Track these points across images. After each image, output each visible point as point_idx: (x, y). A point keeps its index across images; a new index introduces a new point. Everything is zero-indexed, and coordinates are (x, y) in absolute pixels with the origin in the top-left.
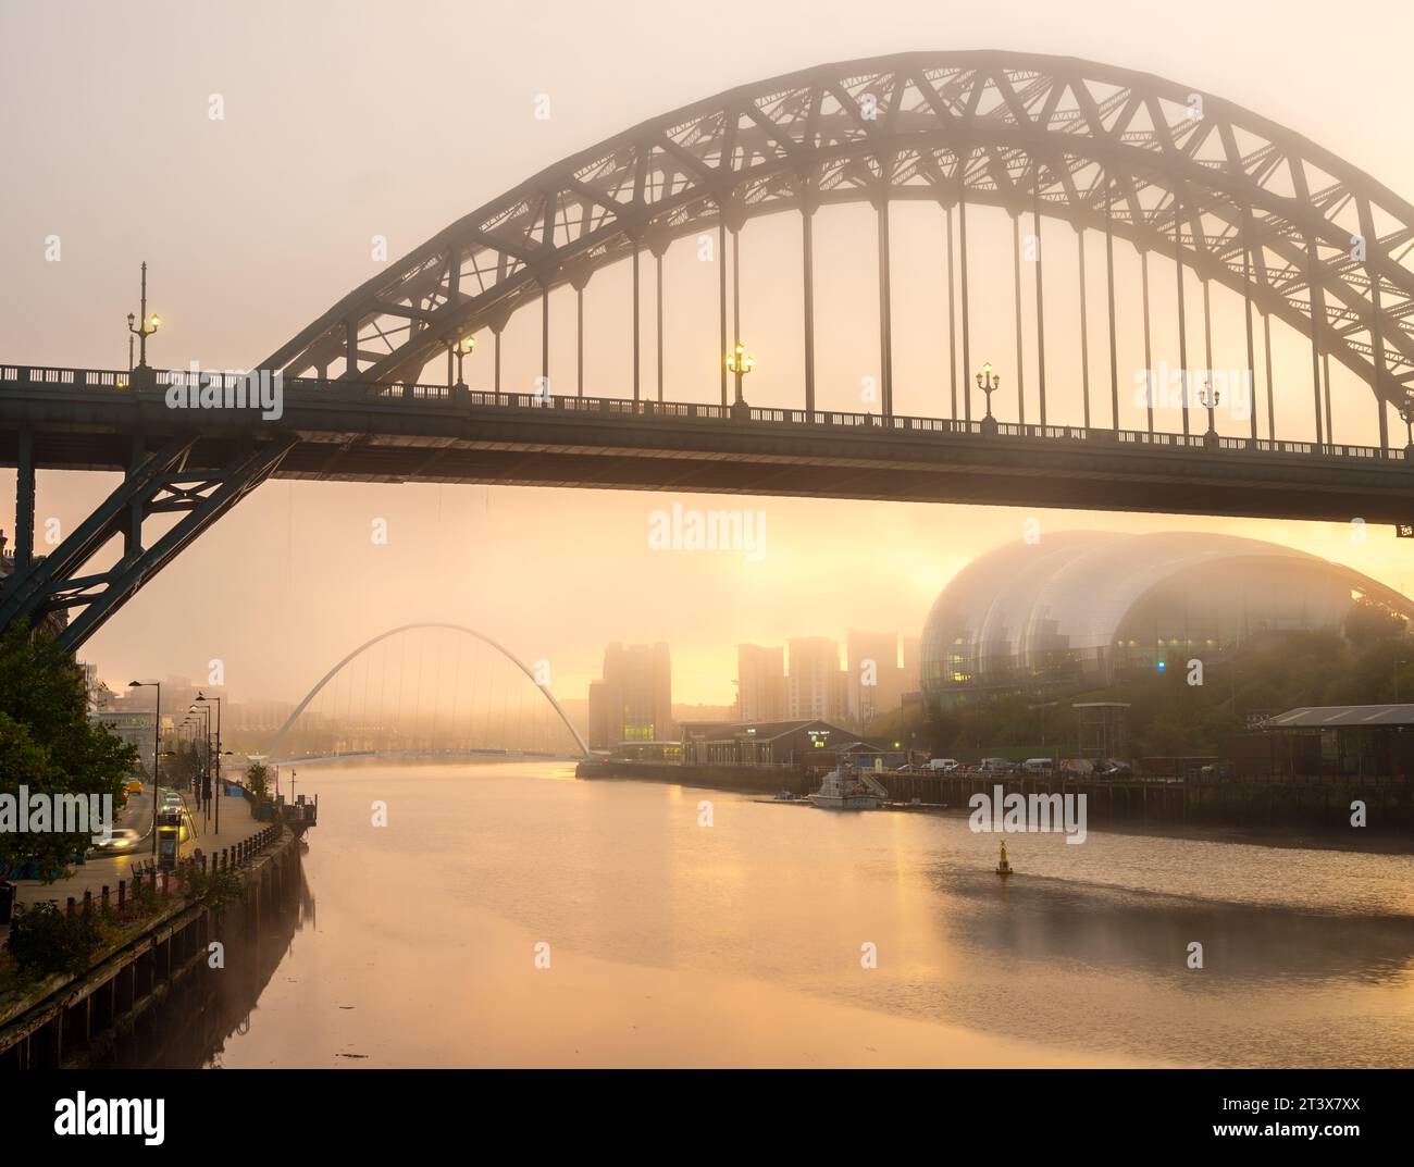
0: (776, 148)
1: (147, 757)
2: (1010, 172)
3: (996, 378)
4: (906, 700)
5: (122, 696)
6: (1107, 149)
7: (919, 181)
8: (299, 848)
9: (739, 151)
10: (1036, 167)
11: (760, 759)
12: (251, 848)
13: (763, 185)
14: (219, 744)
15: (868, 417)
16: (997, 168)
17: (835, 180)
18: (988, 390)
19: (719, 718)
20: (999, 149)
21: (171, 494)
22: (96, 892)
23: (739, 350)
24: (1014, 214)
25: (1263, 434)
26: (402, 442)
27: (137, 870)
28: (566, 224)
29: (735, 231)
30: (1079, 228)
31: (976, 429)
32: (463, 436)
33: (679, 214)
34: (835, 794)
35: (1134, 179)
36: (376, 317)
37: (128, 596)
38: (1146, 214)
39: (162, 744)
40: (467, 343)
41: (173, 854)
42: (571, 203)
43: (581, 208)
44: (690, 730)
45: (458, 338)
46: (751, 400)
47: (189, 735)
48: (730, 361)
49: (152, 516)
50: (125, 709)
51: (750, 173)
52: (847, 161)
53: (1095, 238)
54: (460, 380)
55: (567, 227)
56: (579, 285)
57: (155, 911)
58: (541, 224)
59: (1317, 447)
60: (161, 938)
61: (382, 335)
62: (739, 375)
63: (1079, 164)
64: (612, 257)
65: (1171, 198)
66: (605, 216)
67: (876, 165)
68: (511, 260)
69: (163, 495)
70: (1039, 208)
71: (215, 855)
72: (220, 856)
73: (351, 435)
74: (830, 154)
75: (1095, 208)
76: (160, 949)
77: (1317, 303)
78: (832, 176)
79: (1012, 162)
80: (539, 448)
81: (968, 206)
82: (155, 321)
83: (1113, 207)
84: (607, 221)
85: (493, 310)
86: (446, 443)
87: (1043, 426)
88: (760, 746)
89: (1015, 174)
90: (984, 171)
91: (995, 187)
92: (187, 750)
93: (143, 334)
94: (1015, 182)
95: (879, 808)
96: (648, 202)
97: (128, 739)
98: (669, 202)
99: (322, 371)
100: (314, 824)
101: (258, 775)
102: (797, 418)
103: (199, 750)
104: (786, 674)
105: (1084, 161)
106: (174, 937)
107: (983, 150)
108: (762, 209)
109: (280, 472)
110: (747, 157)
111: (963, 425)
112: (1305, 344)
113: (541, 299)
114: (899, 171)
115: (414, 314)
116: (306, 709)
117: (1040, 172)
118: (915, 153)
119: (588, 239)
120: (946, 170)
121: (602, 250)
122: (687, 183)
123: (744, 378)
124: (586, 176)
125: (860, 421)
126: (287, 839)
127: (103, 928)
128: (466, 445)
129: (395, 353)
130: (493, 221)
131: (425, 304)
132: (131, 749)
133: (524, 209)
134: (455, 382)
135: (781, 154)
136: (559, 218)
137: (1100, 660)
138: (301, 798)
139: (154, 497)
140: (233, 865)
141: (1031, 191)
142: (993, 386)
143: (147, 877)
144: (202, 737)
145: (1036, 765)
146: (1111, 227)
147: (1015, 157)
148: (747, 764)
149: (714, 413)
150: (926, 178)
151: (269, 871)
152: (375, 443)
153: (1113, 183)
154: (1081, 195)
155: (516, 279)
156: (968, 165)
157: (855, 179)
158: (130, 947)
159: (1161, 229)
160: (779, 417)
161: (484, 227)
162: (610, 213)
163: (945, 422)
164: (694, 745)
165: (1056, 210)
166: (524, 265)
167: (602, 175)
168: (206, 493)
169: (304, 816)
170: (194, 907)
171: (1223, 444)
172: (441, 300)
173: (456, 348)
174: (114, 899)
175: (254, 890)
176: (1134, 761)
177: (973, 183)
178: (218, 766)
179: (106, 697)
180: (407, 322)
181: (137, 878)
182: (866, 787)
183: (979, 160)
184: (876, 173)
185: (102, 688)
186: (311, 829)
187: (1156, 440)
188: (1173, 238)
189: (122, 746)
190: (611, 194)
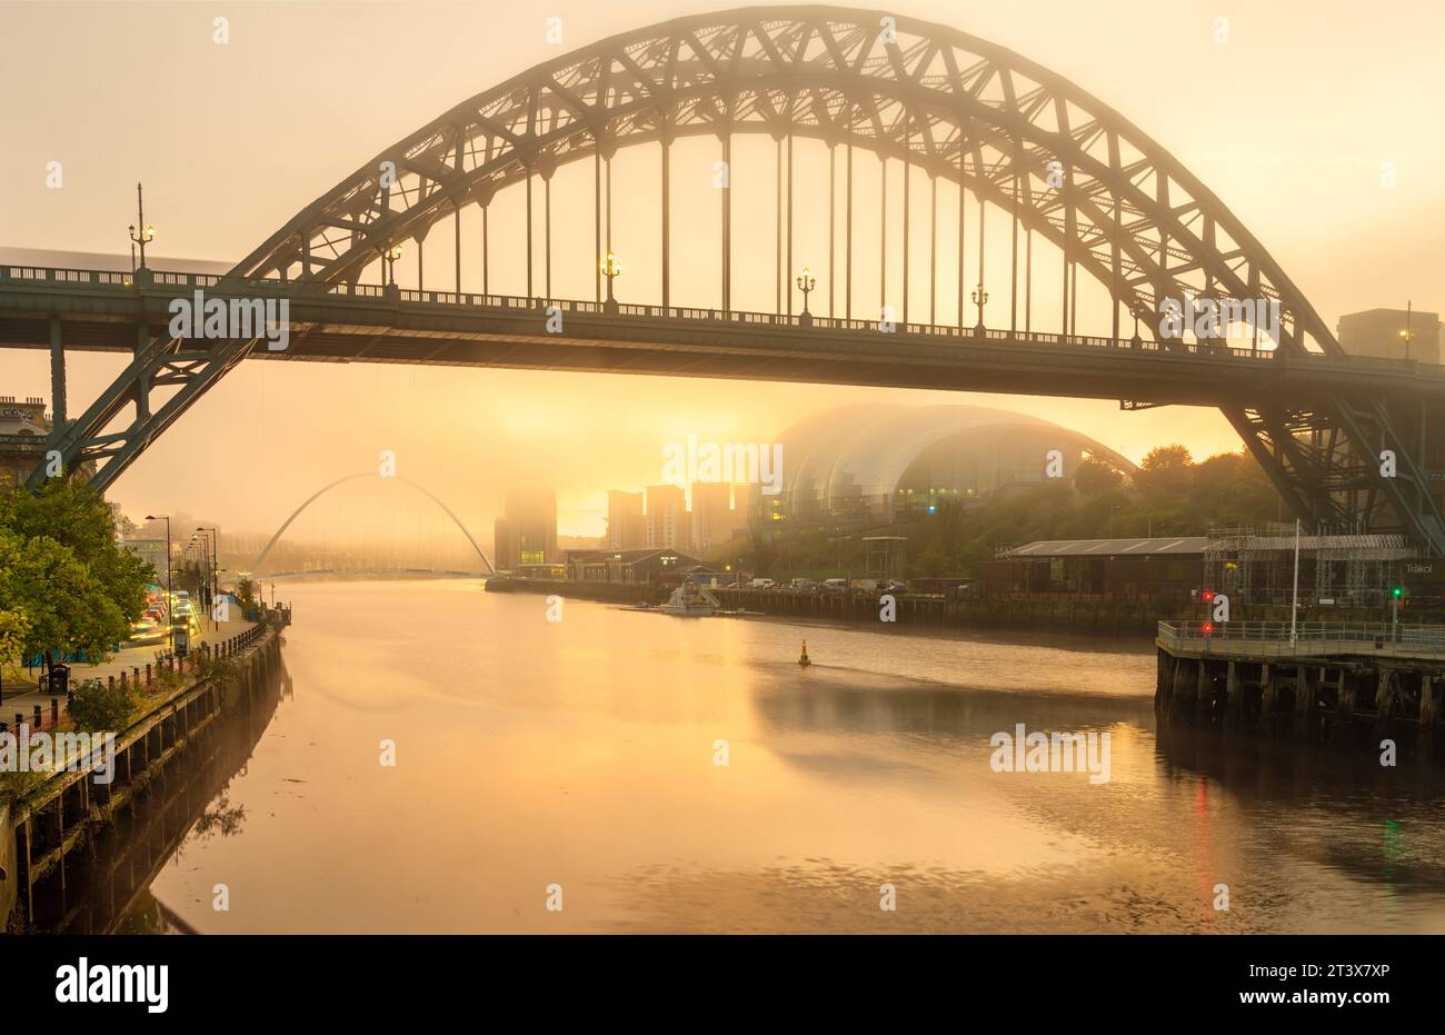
0: (641, 89)
1: (162, 572)
2: (830, 110)
3: (813, 281)
4: (736, 534)
5: (141, 527)
6: (909, 91)
7: (756, 117)
8: (277, 642)
9: (612, 92)
10: (850, 106)
11: (624, 578)
12: (243, 641)
13: (630, 120)
14: (216, 564)
15: (711, 312)
16: (819, 107)
17: (688, 116)
18: (806, 291)
19: (594, 547)
20: (821, 90)
21: (171, 371)
22: (130, 673)
23: (611, 257)
24: (831, 145)
25: (1021, 327)
26: (347, 330)
27: (159, 656)
28: (473, 152)
29: (607, 159)
30: (883, 158)
31: (795, 322)
32: (395, 326)
33: (563, 144)
34: (681, 604)
35: (930, 116)
36: (324, 228)
37: (141, 451)
38: (937, 146)
39: (173, 563)
40: (396, 251)
41: (185, 646)
42: (477, 135)
43: (485, 139)
44: (572, 555)
45: (390, 247)
46: (619, 297)
47: (193, 557)
48: (603, 266)
49: (156, 388)
50: (144, 537)
51: (621, 110)
52: (699, 100)
53: (895, 165)
54: (392, 280)
55: (475, 155)
56: (484, 204)
57: (174, 686)
58: (453, 152)
59: (1062, 338)
60: (179, 706)
61: (329, 243)
62: (610, 277)
63: (885, 103)
64: (509, 180)
65: (958, 131)
66: (504, 146)
67: (722, 104)
68: (430, 182)
69: (164, 371)
70: (853, 140)
71: (217, 646)
72: (220, 647)
73: (308, 324)
74: (684, 94)
75: (897, 140)
76: (179, 714)
77: (1070, 221)
78: (686, 113)
79: (831, 101)
80: (454, 336)
81: (795, 139)
82: (151, 232)
83: (911, 140)
84: (505, 150)
85: (416, 224)
86: (381, 331)
87: (848, 320)
88: (624, 568)
89: (833, 111)
90: (808, 109)
91: (817, 123)
92: (192, 568)
93: (142, 242)
94: (833, 118)
95: (713, 615)
96: (539, 134)
97: (148, 558)
98: (555, 134)
99: (284, 274)
100: (290, 624)
101: (247, 587)
102: (655, 312)
103: (201, 568)
104: (645, 513)
105: (889, 101)
106: (189, 705)
107: (808, 90)
108: (630, 140)
109: (253, 354)
110: (618, 97)
111: (786, 318)
112: (1058, 254)
113: (454, 215)
114: (741, 108)
115: (354, 227)
116: (280, 538)
117: (853, 110)
118: (753, 94)
119: (490, 165)
120: (778, 109)
121: (502, 174)
122: (570, 118)
123: (615, 281)
124: (489, 112)
125: (705, 315)
126: (269, 635)
127: (136, 698)
128: (397, 333)
129: (340, 258)
130: (415, 149)
131: (363, 219)
132: (150, 567)
133: (440, 140)
134: (388, 283)
135: (645, 94)
136: (467, 147)
137: (886, 504)
138: (279, 605)
139: (156, 373)
140: (230, 653)
141: (846, 126)
142: (810, 288)
143: (167, 662)
144: (203, 559)
145: (833, 584)
146: (909, 156)
147: (833, 98)
148: (615, 581)
149: (591, 309)
150: (763, 115)
151: (257, 658)
152: (326, 331)
153: (912, 119)
154: (885, 129)
155: (434, 198)
156: (796, 104)
157: (705, 115)
158: (157, 712)
159: (949, 158)
160: (641, 312)
161: (408, 155)
162: (508, 144)
163: (772, 317)
164: (574, 567)
165: (864, 142)
166: (440, 187)
167: (501, 111)
168: (197, 370)
169: (283, 617)
170: (203, 683)
171: (989, 335)
172: (376, 215)
173: (387, 255)
174: (143, 678)
175: (247, 673)
176: (908, 581)
177: (799, 120)
178: (216, 580)
179: (129, 528)
180: (349, 233)
181: (160, 663)
182: (704, 599)
183: (805, 100)
184: (721, 110)
185: (125, 521)
186: (287, 627)
187: (937, 331)
188: (958, 166)
189: (143, 564)
190: (509, 127)
